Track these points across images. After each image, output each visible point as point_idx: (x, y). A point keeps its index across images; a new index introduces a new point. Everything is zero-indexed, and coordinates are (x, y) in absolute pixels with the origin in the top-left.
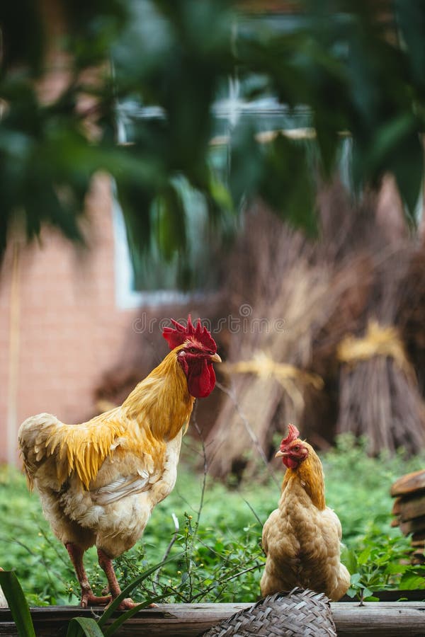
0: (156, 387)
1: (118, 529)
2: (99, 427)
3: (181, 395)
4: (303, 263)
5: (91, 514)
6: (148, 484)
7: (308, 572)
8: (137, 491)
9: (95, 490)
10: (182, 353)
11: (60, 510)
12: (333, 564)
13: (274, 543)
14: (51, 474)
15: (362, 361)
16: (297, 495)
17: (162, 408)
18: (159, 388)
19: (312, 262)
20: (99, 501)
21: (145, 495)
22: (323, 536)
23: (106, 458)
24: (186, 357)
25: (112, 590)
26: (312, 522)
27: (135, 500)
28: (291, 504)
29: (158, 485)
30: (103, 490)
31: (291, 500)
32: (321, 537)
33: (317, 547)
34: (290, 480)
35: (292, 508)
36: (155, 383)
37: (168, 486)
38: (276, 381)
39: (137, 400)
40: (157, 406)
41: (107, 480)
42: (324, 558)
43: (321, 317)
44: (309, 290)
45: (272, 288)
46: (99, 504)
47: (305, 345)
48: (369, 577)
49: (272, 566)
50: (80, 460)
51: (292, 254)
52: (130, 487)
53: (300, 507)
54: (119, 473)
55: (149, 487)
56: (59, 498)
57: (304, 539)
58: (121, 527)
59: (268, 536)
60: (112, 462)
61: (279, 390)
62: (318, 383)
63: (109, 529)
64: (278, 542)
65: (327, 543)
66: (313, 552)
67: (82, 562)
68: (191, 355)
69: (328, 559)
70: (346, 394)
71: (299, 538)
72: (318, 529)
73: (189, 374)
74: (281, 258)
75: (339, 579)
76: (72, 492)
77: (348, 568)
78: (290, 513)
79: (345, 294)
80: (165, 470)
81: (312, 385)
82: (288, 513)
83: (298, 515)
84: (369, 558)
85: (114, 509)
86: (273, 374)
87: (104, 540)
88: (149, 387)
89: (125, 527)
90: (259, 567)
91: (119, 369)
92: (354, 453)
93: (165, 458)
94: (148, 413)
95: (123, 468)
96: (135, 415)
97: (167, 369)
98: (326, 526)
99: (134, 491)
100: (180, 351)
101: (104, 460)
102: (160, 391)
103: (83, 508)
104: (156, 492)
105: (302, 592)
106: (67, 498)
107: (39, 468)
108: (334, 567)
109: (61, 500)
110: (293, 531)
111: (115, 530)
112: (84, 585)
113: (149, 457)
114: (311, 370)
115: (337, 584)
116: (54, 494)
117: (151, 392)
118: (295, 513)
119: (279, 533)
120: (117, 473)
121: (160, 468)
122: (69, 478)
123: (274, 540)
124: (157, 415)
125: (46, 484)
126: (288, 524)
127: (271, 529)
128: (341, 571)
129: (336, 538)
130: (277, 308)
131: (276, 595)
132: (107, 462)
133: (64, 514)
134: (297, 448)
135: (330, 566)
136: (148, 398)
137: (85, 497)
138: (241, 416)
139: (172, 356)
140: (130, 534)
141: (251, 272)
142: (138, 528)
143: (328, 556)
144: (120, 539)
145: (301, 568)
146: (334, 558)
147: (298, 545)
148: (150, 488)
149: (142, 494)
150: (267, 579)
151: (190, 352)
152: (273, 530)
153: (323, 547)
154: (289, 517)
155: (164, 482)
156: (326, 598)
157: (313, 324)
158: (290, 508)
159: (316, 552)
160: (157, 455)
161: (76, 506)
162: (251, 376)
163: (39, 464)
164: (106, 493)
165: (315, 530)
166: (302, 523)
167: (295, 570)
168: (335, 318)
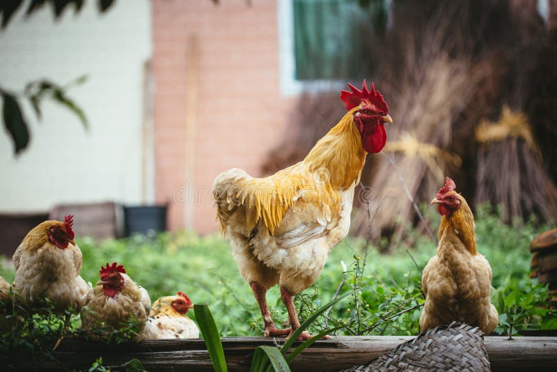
0: (334, 143)
1: (299, 269)
2: (283, 180)
3: (356, 150)
4: (445, 56)
5: (275, 256)
6: (326, 230)
7: (464, 311)
8: (316, 237)
9: (280, 236)
10: (358, 114)
11: (250, 252)
12: (485, 304)
13: (434, 286)
14: (241, 222)
15: (496, 142)
16: (453, 242)
17: (339, 163)
18: (336, 145)
19: (452, 56)
20: (283, 245)
21: (323, 239)
22: (477, 278)
23: (289, 207)
24: (361, 117)
25: (292, 323)
26: (467, 265)
27: (315, 244)
28: (448, 251)
29: (334, 232)
30: (287, 235)
31: (448, 247)
32: (475, 279)
33: (471, 288)
34: (446, 229)
35: (449, 255)
36: (333, 140)
37: (342, 232)
38: (421, 159)
39: (318, 154)
40: (335, 160)
41: (290, 227)
42: (478, 299)
43: (461, 103)
44: (449, 81)
45: (418, 77)
46: (283, 248)
47: (446, 127)
48: (515, 317)
49: (430, 306)
50: (267, 210)
51: (435, 48)
52: (310, 232)
53: (456, 253)
54: (300, 221)
55: (327, 232)
56: (249, 242)
57: (460, 281)
58: (302, 268)
59: (428, 280)
60: (294, 211)
61: (423, 166)
62: (457, 161)
63: (291, 269)
64: (438, 285)
65: (480, 285)
66: (468, 292)
67: (265, 299)
68: (366, 116)
69: (481, 299)
70: (482, 171)
71: (456, 280)
72: (473, 273)
73: (363, 132)
74: (426, 52)
75: (489, 317)
76: (259, 237)
77: (497, 308)
78: (447, 259)
79: (481, 83)
80: (341, 217)
81: (452, 163)
82: (446, 259)
83: (455, 260)
84: (514, 302)
85: (296, 251)
86: (418, 153)
87: (286, 279)
88: (328, 143)
89: (305, 268)
90: (417, 307)
91: (283, 147)
92: (491, 220)
93: (340, 208)
94: (328, 166)
95: (304, 216)
96: (316, 168)
97: (344, 128)
98: (479, 269)
99: (313, 236)
100: (356, 112)
101: (287, 210)
102: (337, 147)
103: (269, 250)
104: (333, 236)
105: (459, 326)
106: (255, 242)
107: (230, 215)
108: (486, 307)
109: (251, 244)
110: (451, 274)
111: (296, 271)
112: (267, 319)
113: (327, 207)
114: (451, 149)
115: (488, 321)
116: (245, 239)
117: (330, 147)
118: (452, 259)
119: (439, 276)
120: (298, 221)
121: (337, 217)
122: (257, 225)
123: (434, 283)
124: (335, 168)
125: (237, 230)
126: (447, 269)
127: (430, 273)
128: (491, 309)
129: (487, 282)
130: (421, 95)
131: (436, 329)
132: (290, 211)
133: (253, 255)
134: (451, 198)
135: (482, 305)
136: (327, 153)
137: (270, 241)
138: (390, 190)
139: (349, 117)
140: (309, 274)
141: (398, 64)
142: (317, 269)
143: (482, 296)
144: (301, 278)
145: (457, 307)
146: (486, 299)
147: (455, 287)
148: (328, 234)
149: (320, 239)
150: (426, 317)
151: (365, 113)
152: (433, 274)
153: (476, 288)
154: (447, 263)
155: (339, 228)
156: (480, 331)
157: (453, 110)
158: (447, 255)
159: (471, 293)
160: (334, 205)
161: (262, 249)
162: (399, 154)
163: (230, 213)
164: (290, 238)
165: (470, 273)
166: (458, 267)
167: (451, 310)
168: (472, 105)
